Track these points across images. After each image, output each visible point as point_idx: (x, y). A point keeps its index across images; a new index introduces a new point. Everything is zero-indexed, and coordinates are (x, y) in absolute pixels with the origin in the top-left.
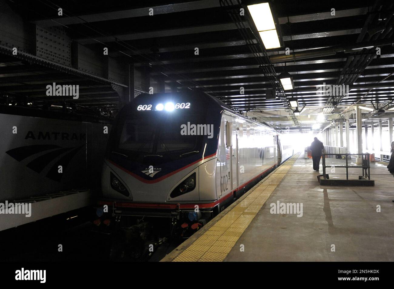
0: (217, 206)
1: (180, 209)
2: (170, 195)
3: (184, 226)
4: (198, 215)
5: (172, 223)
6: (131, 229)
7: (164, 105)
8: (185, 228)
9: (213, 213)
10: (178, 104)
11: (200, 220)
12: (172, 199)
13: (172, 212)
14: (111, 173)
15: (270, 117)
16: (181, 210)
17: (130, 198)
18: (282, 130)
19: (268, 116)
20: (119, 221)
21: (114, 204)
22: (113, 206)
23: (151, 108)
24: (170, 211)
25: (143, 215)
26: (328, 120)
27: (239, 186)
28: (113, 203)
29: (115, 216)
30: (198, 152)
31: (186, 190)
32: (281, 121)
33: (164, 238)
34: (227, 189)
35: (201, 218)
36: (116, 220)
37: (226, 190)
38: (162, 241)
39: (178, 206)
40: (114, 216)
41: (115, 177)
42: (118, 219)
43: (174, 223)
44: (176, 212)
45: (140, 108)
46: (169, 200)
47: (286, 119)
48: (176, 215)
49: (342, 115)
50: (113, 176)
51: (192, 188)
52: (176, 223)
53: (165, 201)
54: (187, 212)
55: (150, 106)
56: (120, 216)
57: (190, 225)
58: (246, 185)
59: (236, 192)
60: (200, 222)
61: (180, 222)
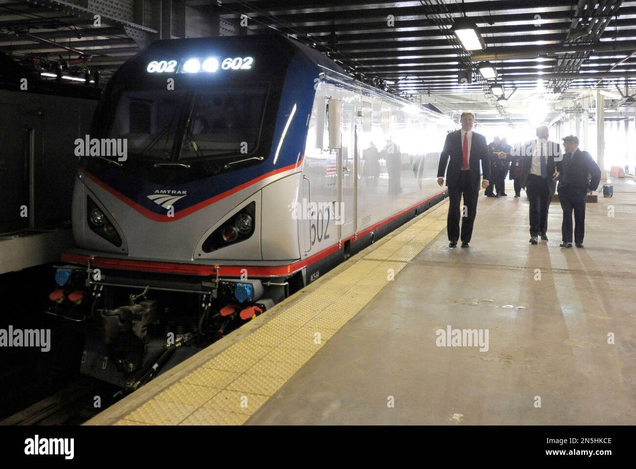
0: (300, 272)
1: (219, 277)
2: (201, 247)
3: (225, 312)
4: (256, 292)
5: (202, 305)
6: (117, 314)
7: (202, 62)
8: (228, 317)
9: (288, 288)
10: (228, 61)
11: (259, 302)
12: (205, 255)
13: (203, 282)
14: (89, 198)
15: (460, 103)
16: (222, 278)
17: (123, 250)
18: (478, 123)
19: (456, 101)
20: (99, 295)
21: (91, 261)
22: (89, 265)
23: (176, 68)
24: (199, 279)
25: (146, 286)
26: (556, 108)
27: (358, 231)
28: (88, 258)
29: (93, 286)
30: (262, 158)
31: (236, 238)
32: (477, 109)
33: (186, 335)
34: (327, 237)
35: (263, 297)
36: (94, 294)
37: (325, 239)
38: (183, 340)
39: (215, 270)
40: (90, 286)
41: (97, 206)
42: (97, 292)
43: (206, 304)
44: (211, 282)
45: (155, 67)
46: (200, 257)
47: (486, 106)
48: (211, 289)
49: (578, 102)
50: (91, 206)
51: (248, 233)
52: (210, 305)
53: (192, 260)
54: (233, 282)
55: (173, 63)
56: (102, 287)
57: (238, 311)
58: (377, 229)
59: (351, 242)
60: (259, 305)
61: (218, 304)
